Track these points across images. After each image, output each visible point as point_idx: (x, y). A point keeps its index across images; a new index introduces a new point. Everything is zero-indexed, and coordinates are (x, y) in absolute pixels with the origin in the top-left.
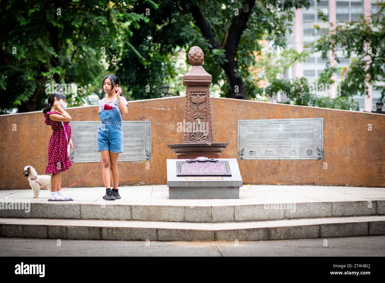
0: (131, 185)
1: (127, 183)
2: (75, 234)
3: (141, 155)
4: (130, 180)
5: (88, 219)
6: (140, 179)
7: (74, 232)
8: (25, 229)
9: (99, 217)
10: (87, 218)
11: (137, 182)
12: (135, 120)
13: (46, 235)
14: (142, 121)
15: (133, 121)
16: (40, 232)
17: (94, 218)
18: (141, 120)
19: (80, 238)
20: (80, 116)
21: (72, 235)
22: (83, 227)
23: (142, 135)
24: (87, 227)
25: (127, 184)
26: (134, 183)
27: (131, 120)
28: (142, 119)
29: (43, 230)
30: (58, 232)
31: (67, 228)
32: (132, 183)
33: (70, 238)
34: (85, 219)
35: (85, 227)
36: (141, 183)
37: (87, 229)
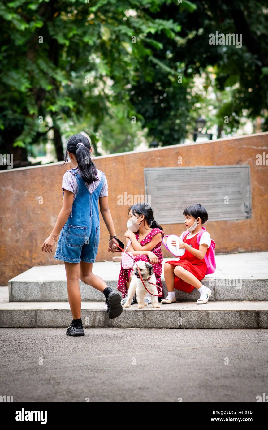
0: (227, 253)
1: (222, 250)
2: (220, 321)
3: (239, 212)
4: (226, 246)
5: (226, 300)
6: (239, 245)
7: (219, 318)
8: (147, 316)
9: (242, 298)
10: (225, 298)
11: (234, 249)
12: (230, 163)
14: (238, 166)
15: (227, 166)
16: (169, 319)
17: (235, 298)
18: (238, 163)
19: (228, 327)
20: (159, 161)
21: (215, 322)
22: (232, 311)
23: (240, 184)
24: (237, 311)
25: (222, 252)
26: (231, 250)
27: (224, 164)
28: (239, 162)
29: (173, 317)
30: (195, 318)
31: (208, 313)
32: (229, 250)
33: (213, 327)
34: (221, 300)
35: (234, 311)
36: (240, 249)
37: (238, 314)
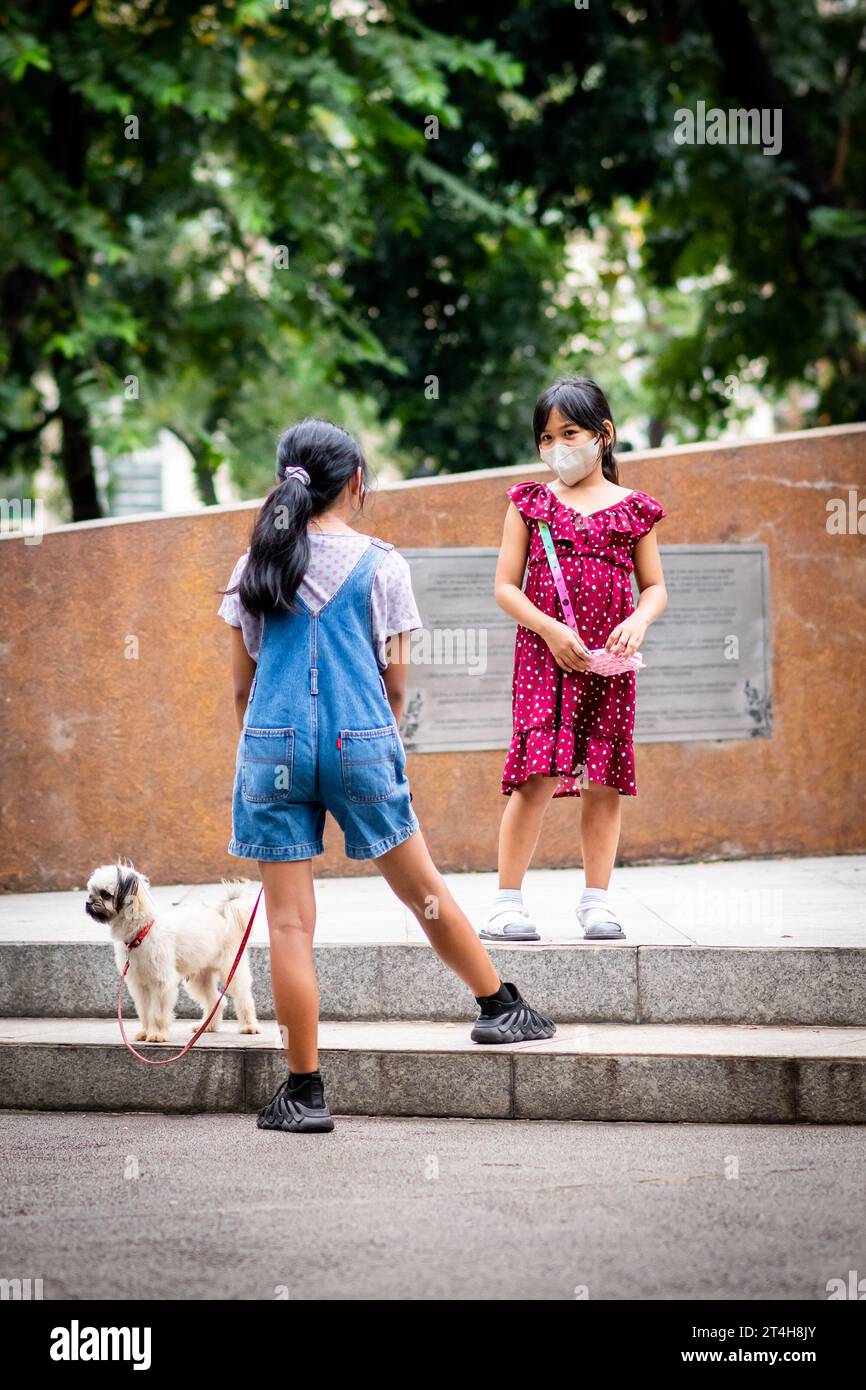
0: (682, 858)
1: (663, 850)
2: (655, 1093)
3: (727, 712)
4: (680, 834)
5: (678, 1021)
6: (725, 832)
7: (654, 1084)
8: (392, 1073)
9: (737, 1013)
10: (676, 1014)
11: (708, 845)
12: (696, 538)
13: (504, 1102)
14: (726, 547)
15: (686, 547)
16: (474, 1085)
17: (713, 1013)
18: (724, 538)
19: (684, 1116)
20: (444, 526)
21: (639, 1099)
22: (699, 1057)
23: (731, 611)
24: (719, 1059)
25: (663, 855)
26: (695, 849)
27: (676, 541)
28: (729, 532)
29: (488, 1076)
30: (567, 1083)
31: (612, 1065)
32: (688, 847)
33: (631, 1116)
34: (661, 1022)
35: (709, 1057)
36: (727, 847)
37: (721, 1071)
